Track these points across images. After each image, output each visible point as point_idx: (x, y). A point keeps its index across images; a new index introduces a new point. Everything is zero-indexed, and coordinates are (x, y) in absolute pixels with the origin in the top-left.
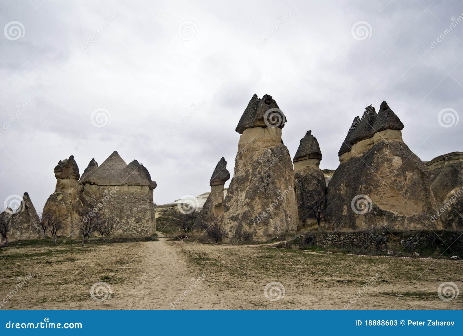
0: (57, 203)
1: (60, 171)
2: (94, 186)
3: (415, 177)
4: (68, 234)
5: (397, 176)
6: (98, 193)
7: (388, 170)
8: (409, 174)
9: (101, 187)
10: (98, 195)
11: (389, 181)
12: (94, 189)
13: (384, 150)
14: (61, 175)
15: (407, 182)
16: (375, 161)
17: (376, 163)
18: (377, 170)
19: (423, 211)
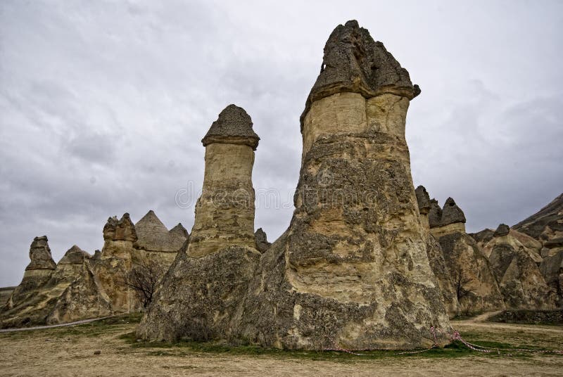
0: (111, 270)
1: (112, 231)
2: (142, 251)
3: (484, 264)
4: (127, 309)
5: (472, 262)
6: (147, 260)
7: (466, 257)
8: (479, 261)
9: (151, 253)
10: (148, 263)
11: (468, 267)
12: (142, 254)
13: (462, 239)
14: (114, 236)
15: (479, 268)
16: (456, 248)
17: (457, 250)
18: (458, 255)
19: (492, 292)
